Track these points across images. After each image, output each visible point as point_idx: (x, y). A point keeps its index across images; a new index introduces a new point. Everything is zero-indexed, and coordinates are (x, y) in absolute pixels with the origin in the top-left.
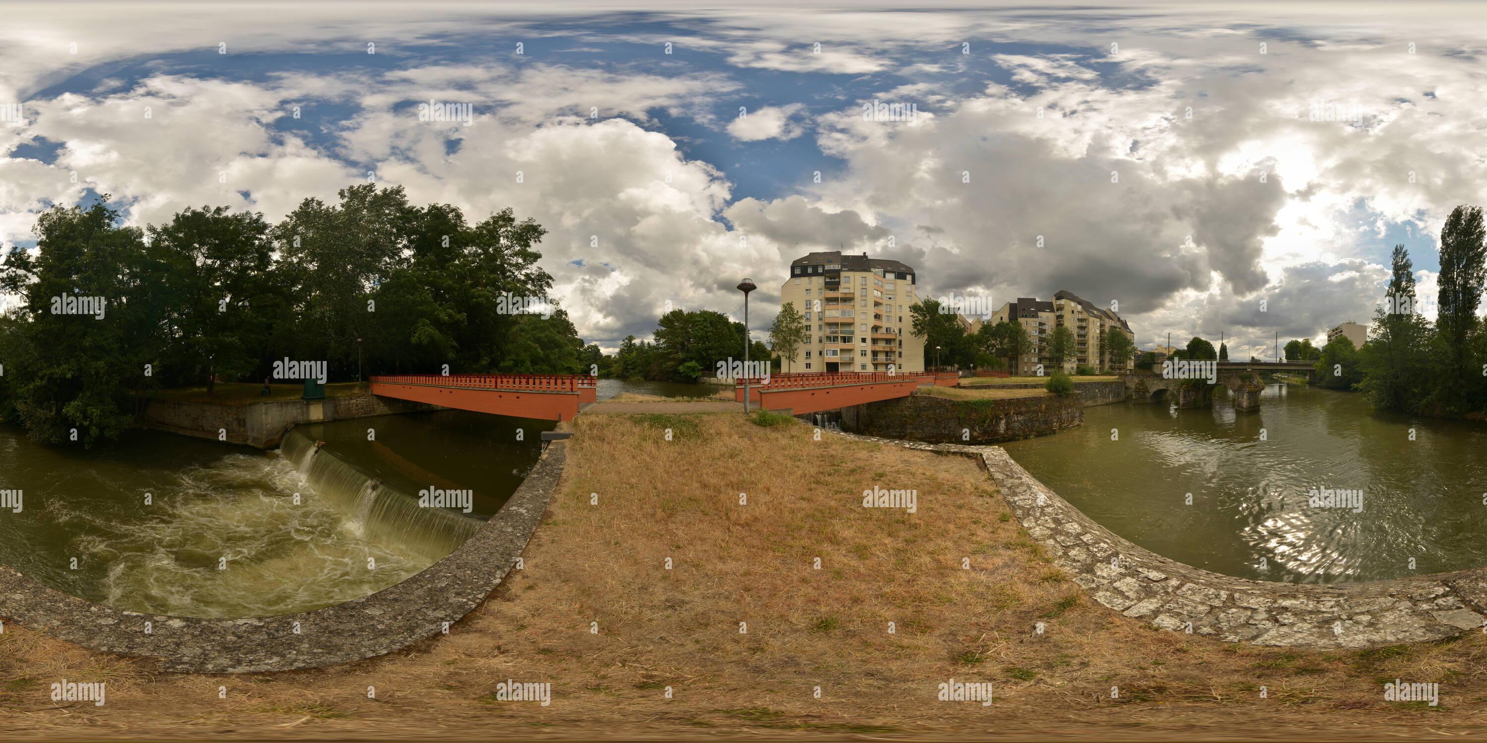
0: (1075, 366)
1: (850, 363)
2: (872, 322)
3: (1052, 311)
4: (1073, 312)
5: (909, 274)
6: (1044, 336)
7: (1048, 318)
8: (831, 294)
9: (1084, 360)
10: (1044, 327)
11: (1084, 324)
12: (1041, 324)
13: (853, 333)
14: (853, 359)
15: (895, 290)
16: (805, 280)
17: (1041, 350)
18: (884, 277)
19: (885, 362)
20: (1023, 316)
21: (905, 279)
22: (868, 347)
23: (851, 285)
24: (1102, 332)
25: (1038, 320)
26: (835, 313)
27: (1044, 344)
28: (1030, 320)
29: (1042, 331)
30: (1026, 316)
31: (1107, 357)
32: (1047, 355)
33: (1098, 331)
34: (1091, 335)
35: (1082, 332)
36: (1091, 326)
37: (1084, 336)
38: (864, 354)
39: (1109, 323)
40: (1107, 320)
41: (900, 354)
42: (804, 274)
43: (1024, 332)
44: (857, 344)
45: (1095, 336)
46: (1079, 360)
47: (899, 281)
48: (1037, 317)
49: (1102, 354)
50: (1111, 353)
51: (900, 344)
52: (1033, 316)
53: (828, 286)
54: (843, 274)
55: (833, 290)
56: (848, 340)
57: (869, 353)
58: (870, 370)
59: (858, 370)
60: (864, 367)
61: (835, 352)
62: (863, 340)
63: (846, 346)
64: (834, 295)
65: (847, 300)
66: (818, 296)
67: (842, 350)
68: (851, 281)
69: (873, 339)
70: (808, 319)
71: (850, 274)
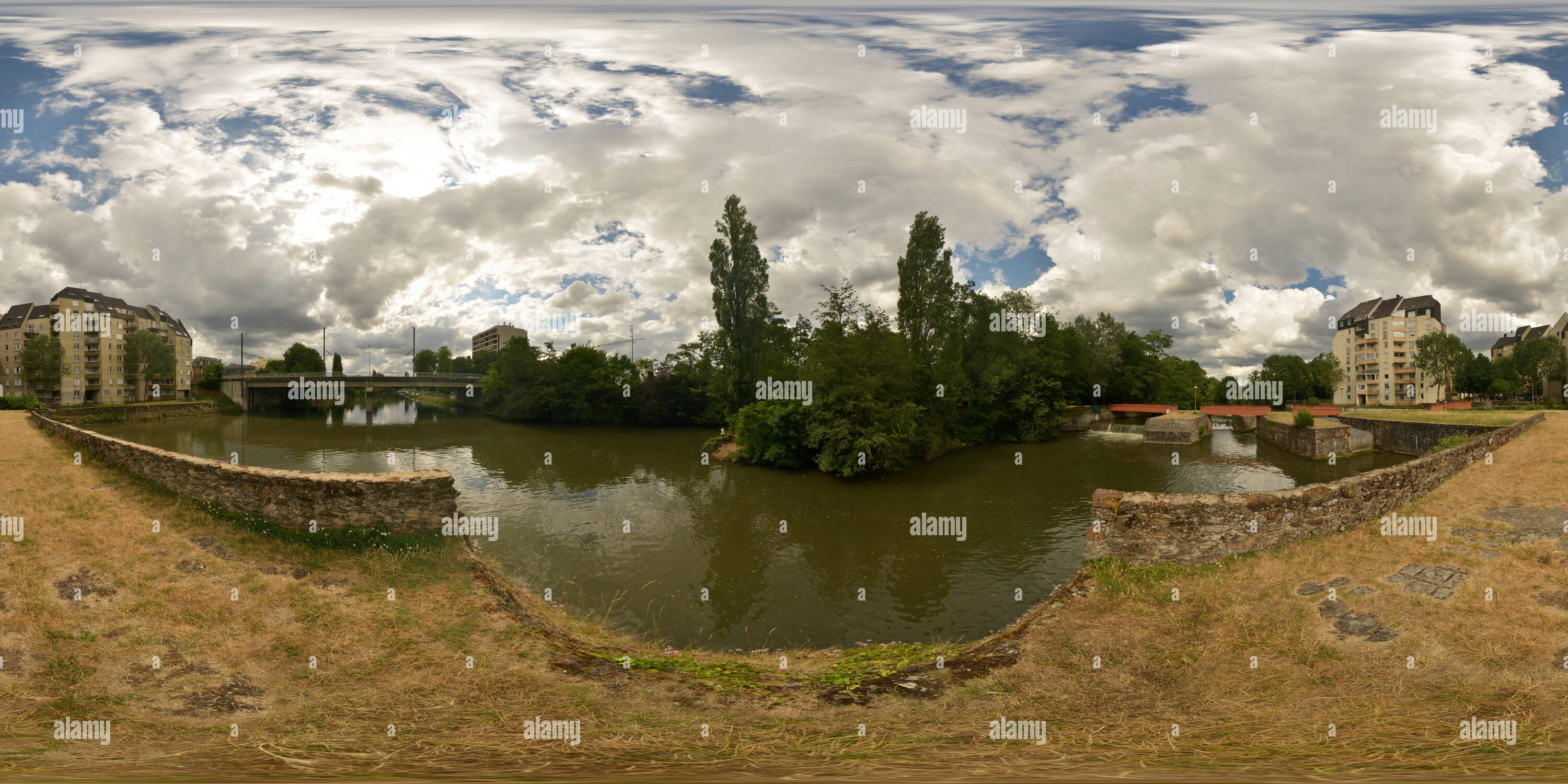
0: (82, 389)
1: (1377, 395)
2: (1394, 359)
3: (47, 315)
7: (43, 326)
8: (1361, 341)
9: (97, 380)
13: (1378, 371)
14: (1378, 391)
15: (1415, 327)
16: (1346, 331)
18: (1406, 316)
21: (1424, 314)
22: (1392, 380)
23: (1376, 330)
25: (22, 330)
26: (1366, 356)
35: (94, 340)
37: (96, 345)
38: (1387, 387)
41: (1422, 386)
42: (1346, 327)
44: (1381, 381)
46: (89, 380)
47: (1420, 317)
48: (22, 326)
53: (1360, 334)
54: (1370, 322)
55: (1363, 337)
56: (1373, 378)
57: (1392, 386)
58: (1392, 401)
59: (1382, 401)
60: (1387, 397)
61: (1363, 387)
62: (1387, 376)
63: (1371, 382)
64: (1364, 341)
65: (1372, 344)
66: (1353, 344)
67: (1369, 385)
68: (1376, 326)
69: (1396, 374)
70: (1348, 363)
71: (1375, 321)
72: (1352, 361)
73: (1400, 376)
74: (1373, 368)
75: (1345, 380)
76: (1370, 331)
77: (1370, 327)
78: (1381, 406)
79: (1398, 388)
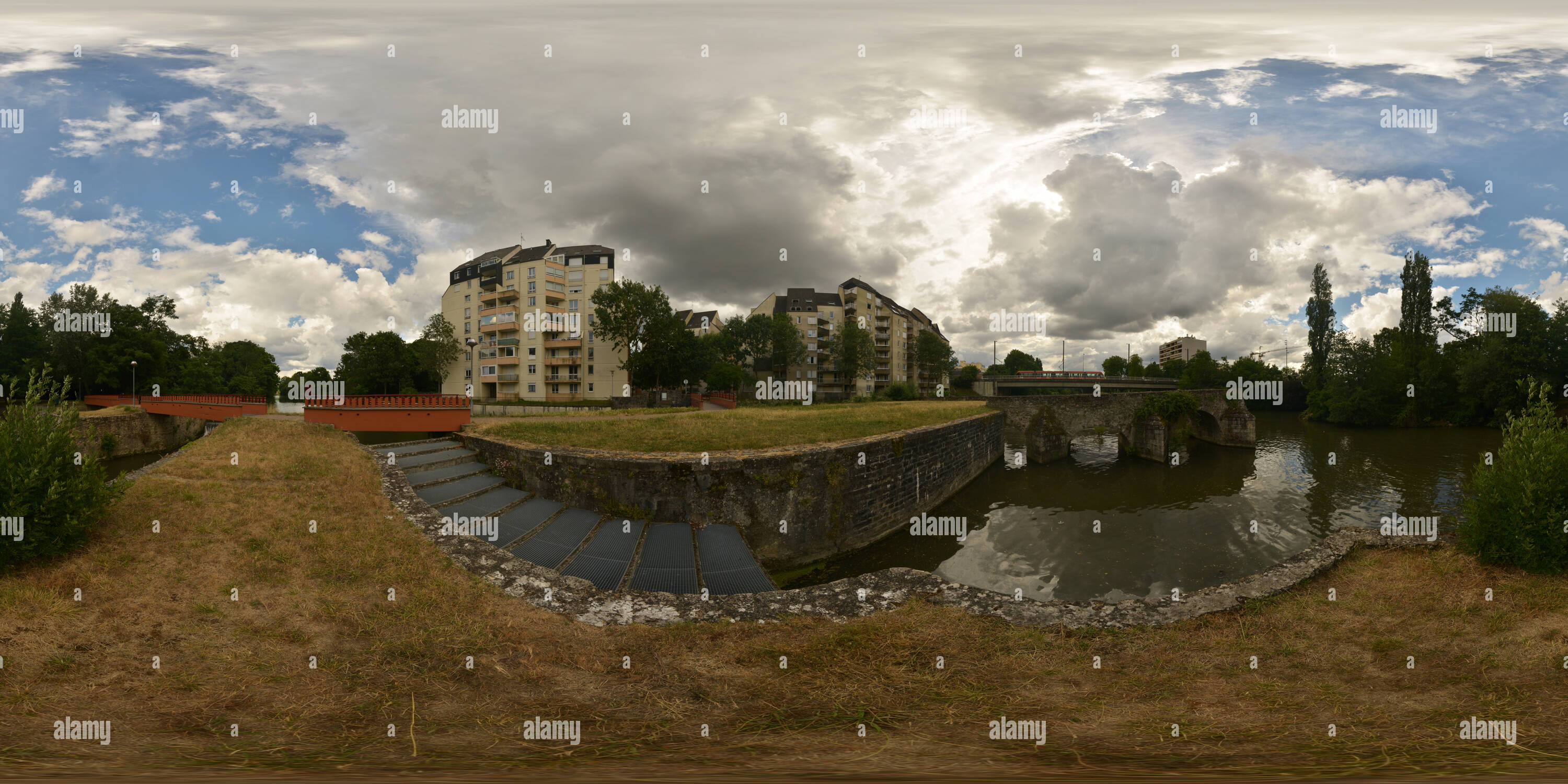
0: (872, 384)
1: (515, 383)
3: (838, 303)
4: (869, 306)
5: (604, 255)
6: (825, 339)
7: (833, 315)
8: (489, 296)
9: (886, 376)
10: (826, 327)
11: (885, 324)
12: (821, 322)
13: (518, 342)
14: (518, 376)
15: (582, 280)
17: (822, 359)
18: (567, 264)
19: (567, 380)
20: (793, 310)
21: (598, 262)
22: (539, 359)
23: (515, 282)
24: (909, 337)
25: (818, 315)
26: (498, 319)
27: (827, 352)
28: (804, 315)
29: (823, 333)
30: (798, 310)
31: (916, 372)
32: (831, 367)
33: (905, 335)
34: (895, 339)
35: (883, 336)
36: (895, 328)
37: (886, 341)
38: (532, 370)
39: (918, 327)
40: (915, 321)
41: (591, 369)
43: (794, 332)
44: (524, 358)
45: (902, 342)
46: (878, 376)
47: (589, 267)
48: (816, 311)
49: (910, 367)
50: (921, 367)
51: (591, 354)
52: (810, 310)
53: (488, 286)
54: (505, 270)
55: (494, 290)
56: (510, 353)
57: (540, 368)
58: (541, 393)
59: (525, 394)
60: (532, 388)
61: (492, 370)
62: (532, 352)
63: (507, 360)
64: (495, 295)
65: (510, 300)
66: (475, 301)
67: (502, 367)
68: (516, 274)
69: (547, 349)
70: (467, 331)
71: (515, 267)
72: (474, 328)
73: (552, 351)
74: (509, 337)
75: (462, 357)
76: (505, 282)
77: (505, 276)
78: (521, 402)
79: (550, 374)
